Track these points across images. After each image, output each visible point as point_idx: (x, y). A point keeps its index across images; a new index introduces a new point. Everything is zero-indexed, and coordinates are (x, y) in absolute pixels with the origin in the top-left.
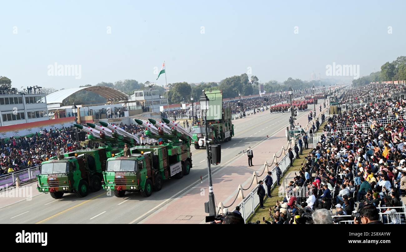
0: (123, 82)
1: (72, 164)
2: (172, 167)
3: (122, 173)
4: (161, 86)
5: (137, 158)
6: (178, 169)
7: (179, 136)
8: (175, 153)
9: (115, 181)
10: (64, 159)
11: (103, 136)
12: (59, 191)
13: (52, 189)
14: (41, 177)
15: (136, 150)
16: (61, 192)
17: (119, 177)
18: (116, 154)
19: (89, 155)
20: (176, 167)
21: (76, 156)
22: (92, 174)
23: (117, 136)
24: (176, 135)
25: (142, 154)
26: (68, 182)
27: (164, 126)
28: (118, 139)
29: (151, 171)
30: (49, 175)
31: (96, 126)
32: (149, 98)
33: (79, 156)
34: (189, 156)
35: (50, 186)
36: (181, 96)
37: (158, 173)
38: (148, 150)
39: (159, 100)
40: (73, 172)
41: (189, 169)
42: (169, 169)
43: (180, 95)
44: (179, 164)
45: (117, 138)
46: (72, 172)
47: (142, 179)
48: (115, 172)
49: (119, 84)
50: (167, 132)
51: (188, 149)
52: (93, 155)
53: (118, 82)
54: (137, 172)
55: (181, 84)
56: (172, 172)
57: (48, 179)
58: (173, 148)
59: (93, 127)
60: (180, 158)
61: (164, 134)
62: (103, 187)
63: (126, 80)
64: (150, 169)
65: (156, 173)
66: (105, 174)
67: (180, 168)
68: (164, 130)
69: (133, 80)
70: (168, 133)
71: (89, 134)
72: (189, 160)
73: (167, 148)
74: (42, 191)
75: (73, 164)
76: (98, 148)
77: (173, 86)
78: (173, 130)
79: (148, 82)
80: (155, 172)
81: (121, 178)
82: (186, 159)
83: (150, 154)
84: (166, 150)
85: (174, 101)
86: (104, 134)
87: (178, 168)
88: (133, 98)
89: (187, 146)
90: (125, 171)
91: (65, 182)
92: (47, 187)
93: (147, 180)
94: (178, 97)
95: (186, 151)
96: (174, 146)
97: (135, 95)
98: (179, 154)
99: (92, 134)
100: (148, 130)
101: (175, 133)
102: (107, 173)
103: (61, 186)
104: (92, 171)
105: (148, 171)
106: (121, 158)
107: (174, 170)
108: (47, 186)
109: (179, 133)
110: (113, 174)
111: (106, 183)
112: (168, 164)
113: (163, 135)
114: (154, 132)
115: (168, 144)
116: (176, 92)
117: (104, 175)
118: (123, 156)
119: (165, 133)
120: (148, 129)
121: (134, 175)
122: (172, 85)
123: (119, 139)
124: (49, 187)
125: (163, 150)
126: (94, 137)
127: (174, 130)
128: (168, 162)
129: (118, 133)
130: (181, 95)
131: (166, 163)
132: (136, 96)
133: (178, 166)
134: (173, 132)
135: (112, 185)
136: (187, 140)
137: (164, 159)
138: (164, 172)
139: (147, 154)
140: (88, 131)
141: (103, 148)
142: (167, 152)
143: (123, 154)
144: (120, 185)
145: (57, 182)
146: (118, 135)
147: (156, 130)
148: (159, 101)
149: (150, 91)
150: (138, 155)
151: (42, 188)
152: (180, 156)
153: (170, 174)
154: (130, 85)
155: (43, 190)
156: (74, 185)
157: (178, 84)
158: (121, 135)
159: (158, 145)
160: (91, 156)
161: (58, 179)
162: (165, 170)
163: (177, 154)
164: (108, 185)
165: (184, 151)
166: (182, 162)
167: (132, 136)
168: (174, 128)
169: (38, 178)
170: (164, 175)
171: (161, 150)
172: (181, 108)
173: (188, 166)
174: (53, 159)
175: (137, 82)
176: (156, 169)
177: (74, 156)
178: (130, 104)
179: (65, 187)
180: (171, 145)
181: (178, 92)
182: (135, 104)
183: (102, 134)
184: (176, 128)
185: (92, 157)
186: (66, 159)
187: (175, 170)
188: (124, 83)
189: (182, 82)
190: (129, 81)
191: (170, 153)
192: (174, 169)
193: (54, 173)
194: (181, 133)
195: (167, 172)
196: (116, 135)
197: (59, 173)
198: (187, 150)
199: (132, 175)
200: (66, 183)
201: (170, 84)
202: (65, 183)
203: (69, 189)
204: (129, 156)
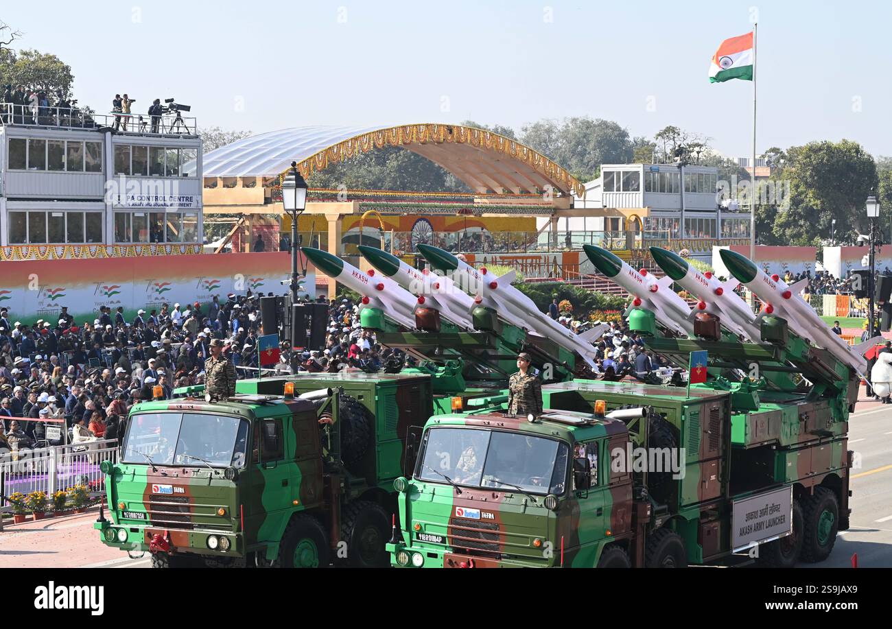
0: (560, 127)
1: (264, 430)
2: (742, 508)
3: (490, 493)
4: (736, 161)
5: (571, 428)
6: (773, 523)
7: (798, 355)
8: (766, 437)
9: (451, 530)
10: (233, 401)
11: (431, 319)
12: (188, 553)
13: (160, 540)
14: (121, 475)
15: (574, 394)
16: (199, 555)
17: (472, 513)
18: (471, 402)
19: (353, 401)
20: (764, 512)
21: (289, 396)
22: (355, 493)
23: (495, 328)
24: (782, 348)
25: (601, 416)
26: (234, 513)
27: (724, 293)
28: (499, 344)
29: (634, 508)
30: (155, 470)
31: (404, 267)
32: (668, 200)
33: (304, 396)
34: (836, 466)
35: (155, 524)
36: (823, 210)
37: (667, 525)
38: (631, 402)
39: (713, 215)
40: (264, 467)
41: (833, 536)
42: (725, 513)
43: (818, 202)
44: (784, 498)
45: (496, 335)
46: (259, 466)
47: (582, 540)
48: (456, 486)
49: (541, 136)
50: (737, 329)
51: (835, 428)
52: (370, 402)
53: (537, 128)
54: (561, 498)
55: (829, 149)
56: (742, 533)
57: (149, 485)
58: (760, 411)
59: (389, 269)
60: (792, 466)
61: (723, 338)
62: (389, 553)
63: (574, 120)
64: (629, 497)
65: (659, 522)
66: (410, 491)
67: (782, 520)
68: (725, 319)
69: (604, 125)
70: (741, 337)
71: (366, 301)
72: (837, 486)
73: (726, 405)
74: (116, 540)
75: (271, 428)
76: (398, 371)
77: (791, 160)
78: (767, 320)
79: (670, 131)
80: (653, 517)
81: (482, 520)
82: (819, 480)
83: (638, 418)
84: (721, 414)
85: (788, 232)
86: (437, 311)
87: (776, 515)
88: (594, 195)
89: (832, 410)
90: (504, 487)
91: (224, 509)
92: (142, 527)
93: (606, 547)
94: (811, 214)
95: (824, 436)
96: (763, 401)
97: (600, 181)
98: (786, 449)
99: (379, 308)
100: (644, 310)
101: (776, 334)
102: (420, 486)
103: (200, 526)
104: (353, 480)
105: (617, 506)
106: (495, 422)
107: (753, 522)
108: (140, 522)
109: (796, 337)
110: (445, 495)
111: (406, 535)
112: (723, 487)
113: (716, 339)
114: (672, 325)
115: (735, 387)
116: (802, 188)
117: (402, 497)
118: (505, 411)
119: (726, 333)
120: (643, 303)
121: (544, 512)
122: (783, 157)
123: (506, 344)
124: (151, 527)
125: (708, 411)
126: (387, 323)
127: (777, 318)
128: (723, 476)
129: (503, 312)
130: (822, 203)
131: (713, 477)
132: (608, 187)
133: (775, 508)
134: (769, 327)
135: (433, 550)
136: (836, 384)
137: (707, 456)
138: (699, 523)
139: (627, 420)
140: (363, 289)
141: (422, 375)
142: (728, 425)
143: (505, 406)
144: (472, 553)
145: (188, 509)
146: (503, 324)
147: (682, 314)
148: (714, 221)
149: (677, 169)
150: (577, 416)
151: (118, 529)
152: (788, 455)
153: (727, 543)
154: (592, 145)
155: (122, 536)
156: (262, 533)
157: (813, 150)
158: (513, 326)
159: (684, 384)
160: (360, 404)
161: (190, 494)
162: (704, 514)
163: (778, 443)
164: (415, 548)
165: (812, 433)
166: (798, 489)
167: (570, 338)
168: (775, 312)
169: (108, 479)
170: (700, 541)
171: (696, 408)
172: (819, 267)
173: (828, 517)
174: (184, 395)
175: (624, 134)
176: (660, 503)
177: (282, 394)
178: (576, 224)
179: (219, 537)
180: (750, 390)
181: (809, 186)
182: (596, 223)
183: (429, 308)
184: (783, 311)
185: (365, 409)
186: (241, 401)
187: (759, 527)
188: (565, 134)
189: (836, 141)
190: (588, 125)
191: (740, 430)
192: (750, 516)
193: (179, 461)
194: (807, 341)
195: (717, 526)
196: (489, 321)
197: (202, 463)
198: (830, 434)
199: (538, 510)
200: (226, 516)
201: (775, 150)
202: (218, 517)
203: (234, 548)
204: (531, 417)
